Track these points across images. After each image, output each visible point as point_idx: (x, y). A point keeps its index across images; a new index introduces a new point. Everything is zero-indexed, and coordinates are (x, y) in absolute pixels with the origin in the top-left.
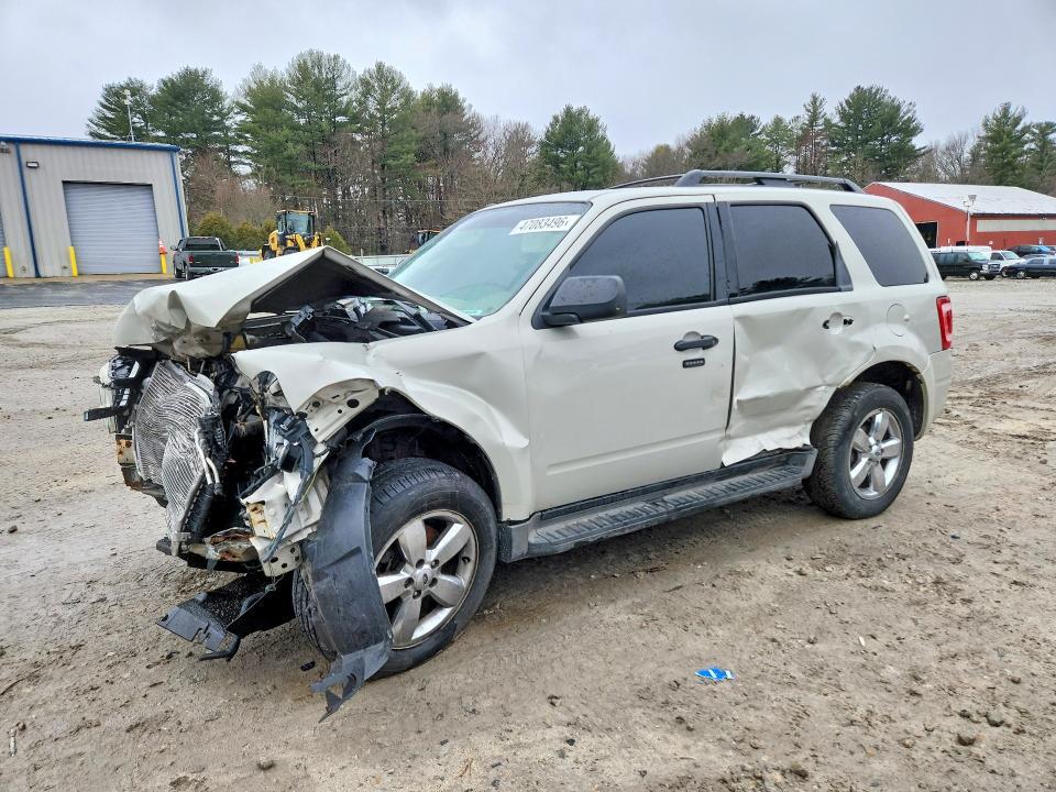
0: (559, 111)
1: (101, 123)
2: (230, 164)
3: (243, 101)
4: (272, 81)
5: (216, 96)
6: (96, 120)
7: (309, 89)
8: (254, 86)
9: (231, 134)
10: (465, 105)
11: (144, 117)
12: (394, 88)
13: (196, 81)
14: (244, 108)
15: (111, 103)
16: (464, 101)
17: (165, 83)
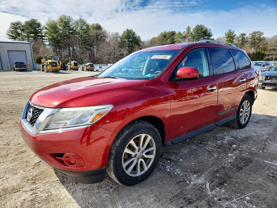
0: (125, 30)
1: (10, 32)
2: (43, 42)
3: (46, 26)
4: (53, 22)
5: (39, 25)
6: (8, 31)
7: (63, 24)
8: (49, 23)
9: (43, 35)
10: (103, 28)
11: (21, 31)
12: (84, 24)
13: (34, 22)
14: (46, 28)
15: (12, 27)
16: (102, 27)
17: (26, 22)
